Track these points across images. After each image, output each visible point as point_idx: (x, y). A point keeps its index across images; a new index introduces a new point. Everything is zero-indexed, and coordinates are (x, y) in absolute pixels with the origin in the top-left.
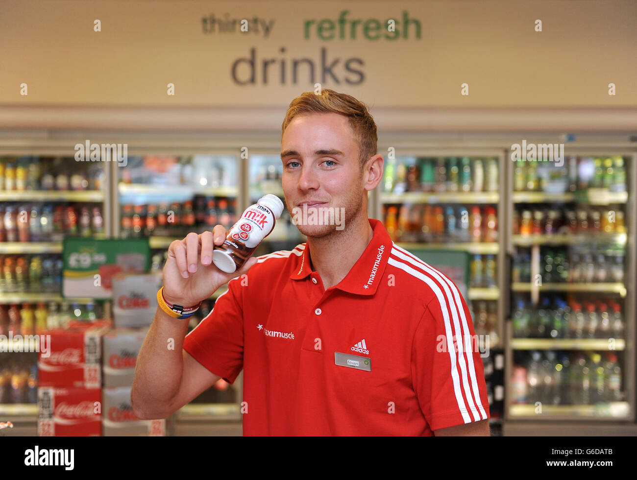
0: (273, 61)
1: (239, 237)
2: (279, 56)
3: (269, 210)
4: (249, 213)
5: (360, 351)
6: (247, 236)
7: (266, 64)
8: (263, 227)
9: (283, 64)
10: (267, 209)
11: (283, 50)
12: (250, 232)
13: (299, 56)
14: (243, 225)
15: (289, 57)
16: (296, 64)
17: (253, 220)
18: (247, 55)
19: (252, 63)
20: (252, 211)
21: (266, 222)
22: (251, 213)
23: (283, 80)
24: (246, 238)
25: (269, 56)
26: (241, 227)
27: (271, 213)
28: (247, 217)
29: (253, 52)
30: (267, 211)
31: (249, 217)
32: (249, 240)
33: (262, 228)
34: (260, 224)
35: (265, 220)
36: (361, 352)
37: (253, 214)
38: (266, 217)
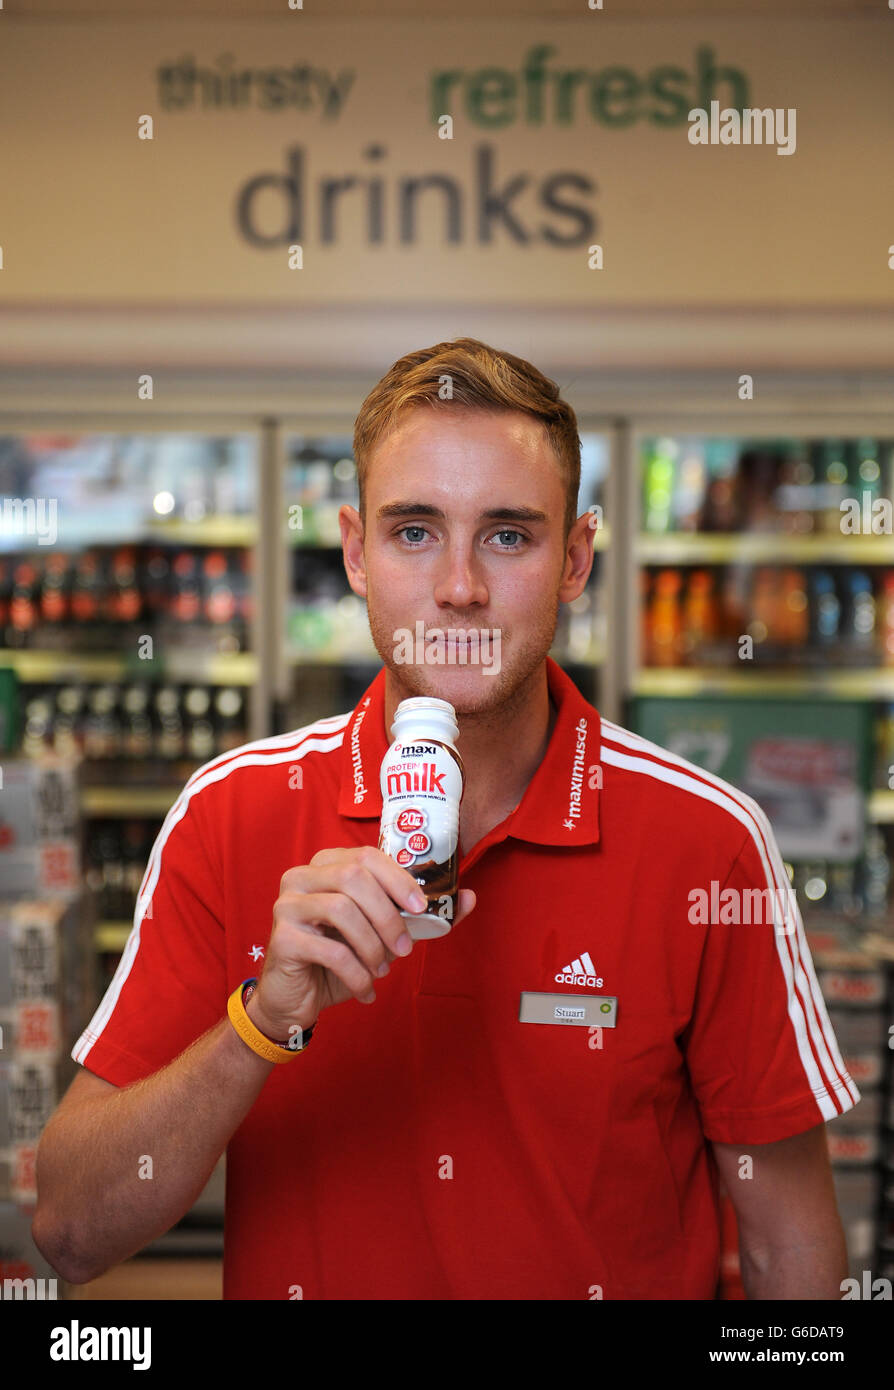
0: (348, 183)
1: (412, 855)
2: (365, 170)
3: (429, 745)
4: (394, 780)
5: (582, 981)
6: (425, 840)
7: (331, 190)
8: (442, 791)
9: (376, 191)
10: (425, 745)
11: (375, 153)
12: (425, 824)
13: (420, 168)
14: (401, 818)
15: (392, 171)
16: (410, 189)
17: (413, 792)
18: (278, 165)
19: (293, 187)
20: (398, 773)
21: (442, 776)
22: (398, 777)
23: (376, 233)
24: (425, 847)
25: (338, 169)
26: (400, 826)
27: (438, 748)
28: (395, 794)
29: (296, 158)
30: (428, 750)
31: (399, 790)
32: (436, 844)
33: (442, 796)
34: (432, 789)
35: (437, 775)
36: (584, 984)
37: (403, 779)
38: (433, 766)
